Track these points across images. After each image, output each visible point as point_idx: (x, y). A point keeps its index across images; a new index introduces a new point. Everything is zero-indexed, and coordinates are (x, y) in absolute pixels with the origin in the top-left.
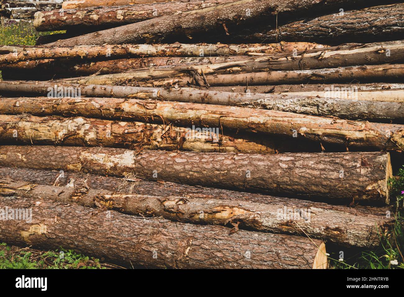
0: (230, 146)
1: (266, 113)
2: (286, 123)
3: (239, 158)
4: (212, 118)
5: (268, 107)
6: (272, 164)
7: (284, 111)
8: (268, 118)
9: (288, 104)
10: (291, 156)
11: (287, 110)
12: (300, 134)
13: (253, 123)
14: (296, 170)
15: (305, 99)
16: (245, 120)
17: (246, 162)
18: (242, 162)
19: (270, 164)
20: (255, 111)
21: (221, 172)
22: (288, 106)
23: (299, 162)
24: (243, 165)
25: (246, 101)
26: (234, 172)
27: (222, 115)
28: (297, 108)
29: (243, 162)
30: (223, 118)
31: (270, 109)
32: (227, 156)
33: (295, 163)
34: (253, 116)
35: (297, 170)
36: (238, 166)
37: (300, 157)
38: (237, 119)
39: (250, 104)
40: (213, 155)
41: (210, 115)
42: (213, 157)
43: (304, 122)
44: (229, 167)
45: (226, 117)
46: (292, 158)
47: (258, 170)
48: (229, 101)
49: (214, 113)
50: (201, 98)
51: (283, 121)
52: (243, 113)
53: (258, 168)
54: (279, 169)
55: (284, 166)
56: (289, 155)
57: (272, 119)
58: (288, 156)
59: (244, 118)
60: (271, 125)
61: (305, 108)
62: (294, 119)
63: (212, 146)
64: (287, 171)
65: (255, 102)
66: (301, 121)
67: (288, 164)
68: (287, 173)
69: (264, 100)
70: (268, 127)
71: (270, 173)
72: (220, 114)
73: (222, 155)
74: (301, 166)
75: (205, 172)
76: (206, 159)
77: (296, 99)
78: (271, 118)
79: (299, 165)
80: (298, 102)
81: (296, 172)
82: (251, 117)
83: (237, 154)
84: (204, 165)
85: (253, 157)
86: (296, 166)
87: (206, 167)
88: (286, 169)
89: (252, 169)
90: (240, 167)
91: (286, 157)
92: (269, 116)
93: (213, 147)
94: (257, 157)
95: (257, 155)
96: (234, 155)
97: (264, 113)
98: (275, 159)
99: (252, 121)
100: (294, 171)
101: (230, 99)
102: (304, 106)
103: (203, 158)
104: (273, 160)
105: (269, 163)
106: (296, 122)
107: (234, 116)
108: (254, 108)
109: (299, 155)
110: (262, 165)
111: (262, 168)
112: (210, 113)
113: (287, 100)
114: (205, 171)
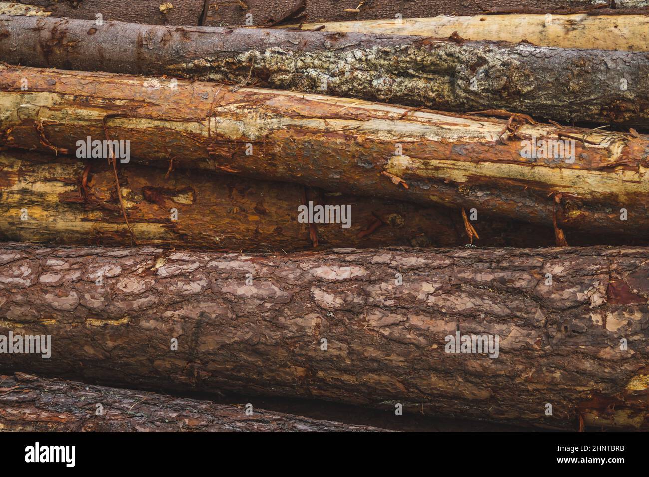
0: (149, 221)
1: (268, 102)
2: (339, 141)
3: (173, 269)
4: (76, 123)
5: (277, 78)
6: (285, 293)
7: (332, 92)
8: (274, 122)
9: (349, 68)
10: (356, 263)
11: (345, 88)
12: (389, 179)
13: (220, 140)
14: (372, 317)
15: (407, 49)
16: (193, 127)
17: (195, 287)
18: (180, 284)
19: (279, 293)
20: (228, 95)
21: (109, 322)
22: (348, 75)
23: (384, 285)
24: (184, 296)
25: (197, 58)
26: (152, 324)
27: (111, 112)
28: (381, 81)
29: (186, 287)
30: (118, 122)
31: (282, 86)
32: (129, 262)
33: (370, 288)
34: (220, 114)
35: (376, 317)
36: (165, 300)
37: (388, 265)
38: (167, 125)
39: (211, 67)
40: (80, 260)
41: (70, 111)
42: (83, 267)
43: (401, 136)
44: (136, 304)
45: (125, 116)
46: (359, 271)
47: (238, 317)
48: (140, 58)
49: (85, 102)
50: (42, 46)
51: (328, 132)
52: (187, 101)
53: (236, 308)
54: (312, 311)
55: (329, 299)
56: (348, 258)
57: (289, 126)
58: (344, 263)
59: (189, 121)
60: (284, 149)
61: (408, 83)
62: (368, 125)
63: (83, 220)
64: (341, 321)
65: (230, 60)
66: (389, 132)
67: (343, 292)
68: (340, 329)
69: (262, 53)
70: (274, 155)
71: (283, 327)
72: (105, 107)
73: (115, 257)
74: (389, 303)
75: (53, 321)
76: (57, 272)
77: (375, 48)
78: (286, 121)
79: (382, 298)
80: (382, 62)
81: (374, 323)
82: (213, 119)
83: (165, 255)
84: (49, 297)
85: (222, 265)
86: (371, 300)
87: (56, 304)
88: (336, 310)
89: (219, 312)
90: (173, 305)
91: (335, 268)
92: (278, 115)
93: (88, 225)
94: (235, 264)
95: (235, 259)
96: (156, 257)
97: (260, 102)
98: (298, 272)
99: (219, 131)
100: (364, 320)
101: (143, 50)
102: (404, 74)
103: (46, 269)
104: (291, 276)
105: (276, 289)
106: (372, 137)
107: (154, 115)
108: (225, 82)
109: (384, 257)
110: (252, 297)
111: (250, 307)
112: (70, 104)
113: (342, 55)
114: (52, 318)
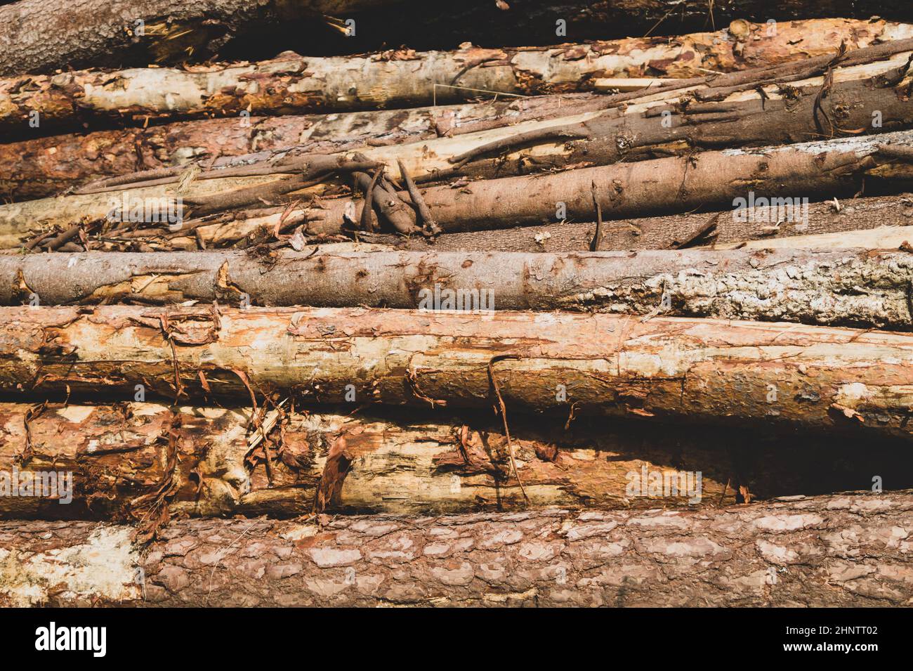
0: (542, 483)
1: (687, 332)
2: (777, 370)
3: (585, 530)
4: (456, 368)
5: (694, 305)
6: (726, 549)
7: (762, 317)
8: (697, 354)
9: (780, 288)
10: (808, 510)
11: (777, 312)
12: (840, 412)
13: (633, 379)
14: (833, 570)
15: (850, 263)
16: (600, 365)
17: (615, 549)
18: (596, 546)
19: (717, 549)
20: (638, 326)
21: (513, 596)
22: (780, 296)
23: (845, 532)
24: (602, 560)
25: (597, 287)
26: (565, 595)
27: (499, 354)
28: (821, 301)
29: (603, 549)
30: (507, 364)
31: (702, 314)
32: (530, 525)
33: (828, 537)
34: (631, 348)
35: (839, 570)
36: (580, 566)
37: (848, 510)
38: (567, 364)
39: (615, 297)
40: (470, 527)
41: (450, 354)
42: (474, 535)
43: (853, 361)
44: (543, 573)
45: (517, 357)
46: (814, 519)
47: (670, 579)
48: (527, 292)
49: (467, 344)
50: (407, 284)
51: (763, 361)
52: (590, 336)
53: (667, 570)
54: (761, 567)
55: (781, 554)
56: (797, 506)
57: (716, 358)
58: (793, 511)
59: (593, 358)
60: (711, 383)
61: (854, 302)
62: (808, 351)
63: (465, 485)
64: (796, 576)
65: (637, 287)
66: (838, 357)
67: (796, 543)
68: (796, 586)
69: (675, 276)
70: (698, 392)
71: (723, 589)
72: (492, 348)
73: (513, 521)
74: (853, 553)
75: (443, 600)
76: (444, 543)
77: (812, 263)
78: (712, 351)
79: (844, 548)
80: (821, 279)
81: (836, 577)
82: (622, 354)
83: (574, 513)
84: (438, 572)
85: (645, 522)
86: (831, 550)
87: (446, 579)
88: (789, 565)
89: (645, 575)
90: (589, 570)
91: (784, 517)
92: (701, 345)
93: (470, 492)
94: (660, 520)
95: (659, 514)
96: (563, 518)
97: (678, 333)
98: (739, 525)
99: (630, 368)
100: (825, 574)
101: (531, 281)
102: (849, 291)
103: (429, 540)
104: (730, 529)
105: (715, 545)
106: (817, 364)
107: (551, 354)
108: (632, 312)
109: (841, 501)
110: (686, 556)
111: (684, 567)
112: (448, 347)
113: (772, 273)
114: (441, 595)
